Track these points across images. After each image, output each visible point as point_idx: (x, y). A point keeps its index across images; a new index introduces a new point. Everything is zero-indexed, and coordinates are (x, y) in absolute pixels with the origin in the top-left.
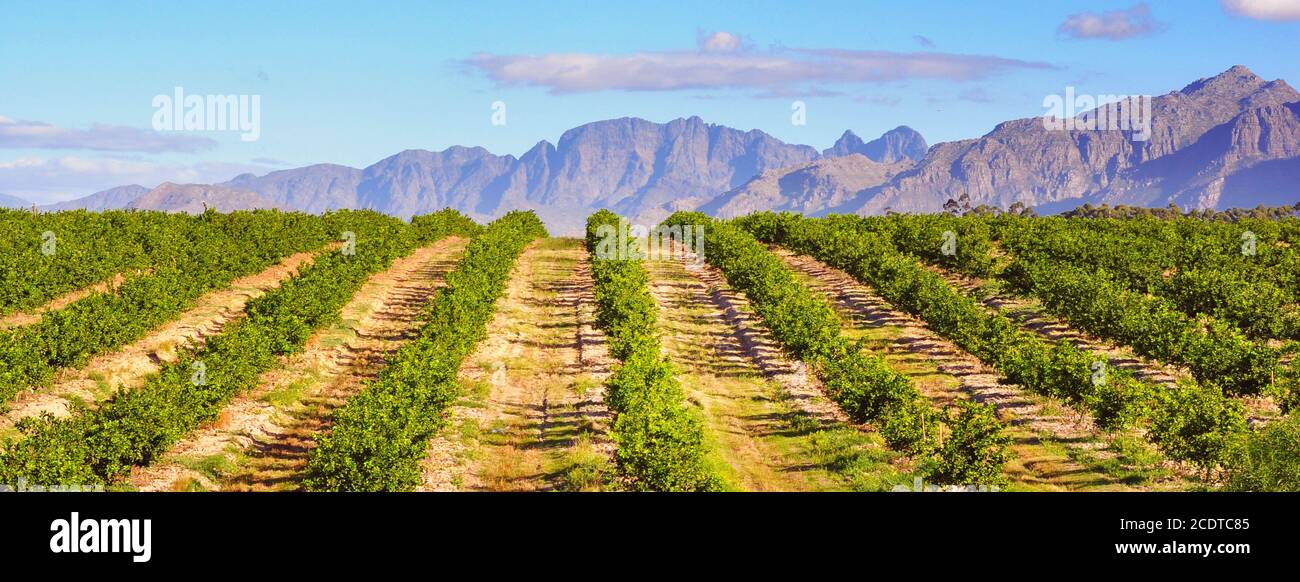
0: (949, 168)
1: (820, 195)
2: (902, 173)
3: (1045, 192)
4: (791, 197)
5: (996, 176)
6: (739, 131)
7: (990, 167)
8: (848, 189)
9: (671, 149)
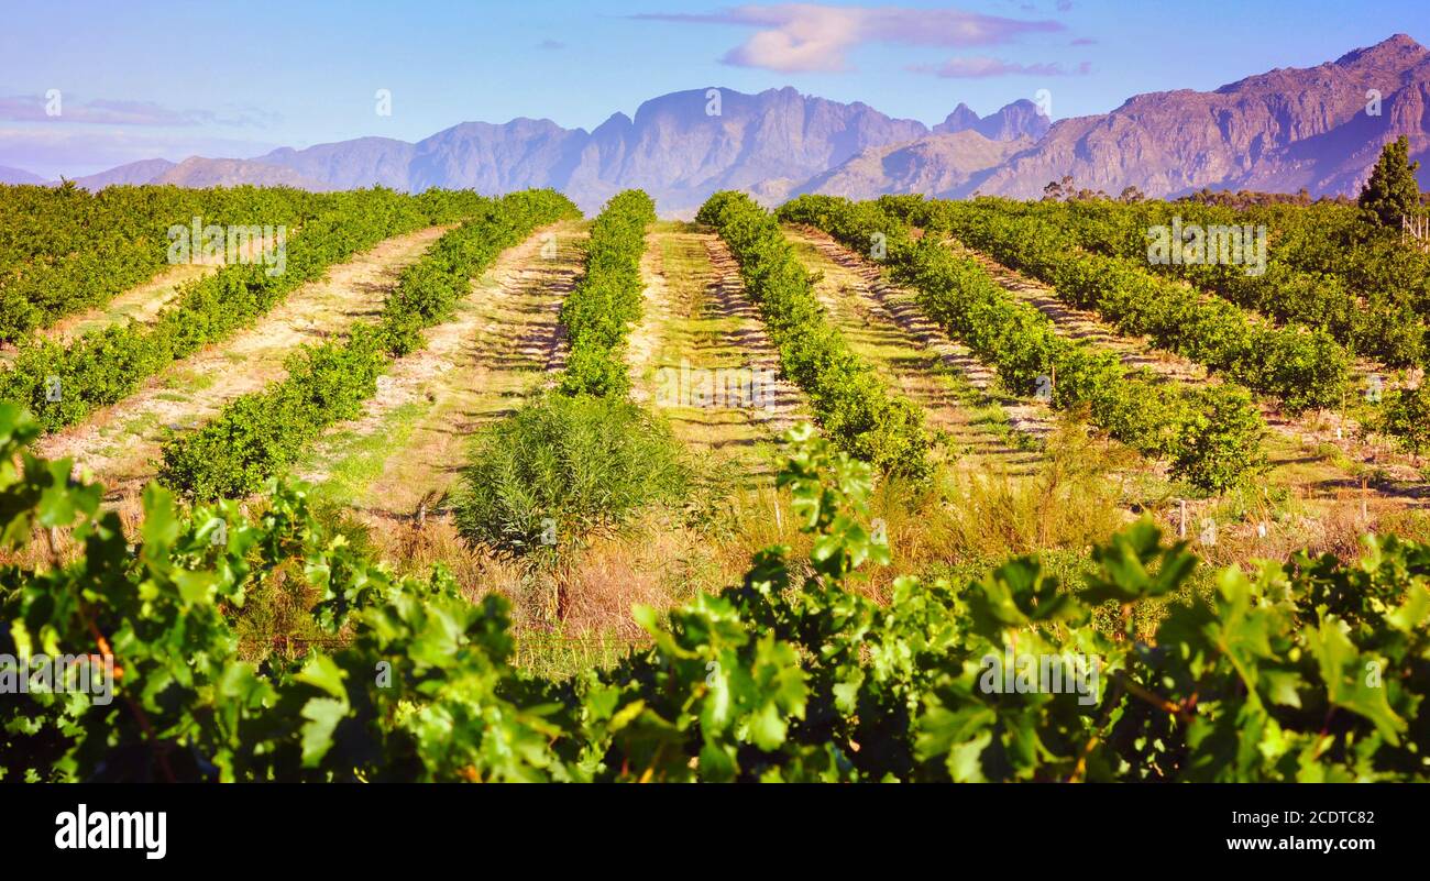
0: (1073, 147)
1: (927, 176)
2: (1021, 152)
3: (1181, 176)
4: (895, 179)
5: (1126, 156)
6: (838, 104)
7: (1119, 146)
8: (960, 170)
9: (762, 123)
